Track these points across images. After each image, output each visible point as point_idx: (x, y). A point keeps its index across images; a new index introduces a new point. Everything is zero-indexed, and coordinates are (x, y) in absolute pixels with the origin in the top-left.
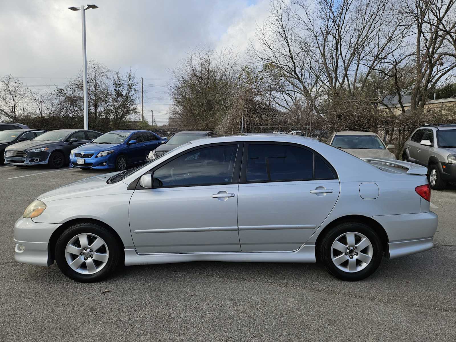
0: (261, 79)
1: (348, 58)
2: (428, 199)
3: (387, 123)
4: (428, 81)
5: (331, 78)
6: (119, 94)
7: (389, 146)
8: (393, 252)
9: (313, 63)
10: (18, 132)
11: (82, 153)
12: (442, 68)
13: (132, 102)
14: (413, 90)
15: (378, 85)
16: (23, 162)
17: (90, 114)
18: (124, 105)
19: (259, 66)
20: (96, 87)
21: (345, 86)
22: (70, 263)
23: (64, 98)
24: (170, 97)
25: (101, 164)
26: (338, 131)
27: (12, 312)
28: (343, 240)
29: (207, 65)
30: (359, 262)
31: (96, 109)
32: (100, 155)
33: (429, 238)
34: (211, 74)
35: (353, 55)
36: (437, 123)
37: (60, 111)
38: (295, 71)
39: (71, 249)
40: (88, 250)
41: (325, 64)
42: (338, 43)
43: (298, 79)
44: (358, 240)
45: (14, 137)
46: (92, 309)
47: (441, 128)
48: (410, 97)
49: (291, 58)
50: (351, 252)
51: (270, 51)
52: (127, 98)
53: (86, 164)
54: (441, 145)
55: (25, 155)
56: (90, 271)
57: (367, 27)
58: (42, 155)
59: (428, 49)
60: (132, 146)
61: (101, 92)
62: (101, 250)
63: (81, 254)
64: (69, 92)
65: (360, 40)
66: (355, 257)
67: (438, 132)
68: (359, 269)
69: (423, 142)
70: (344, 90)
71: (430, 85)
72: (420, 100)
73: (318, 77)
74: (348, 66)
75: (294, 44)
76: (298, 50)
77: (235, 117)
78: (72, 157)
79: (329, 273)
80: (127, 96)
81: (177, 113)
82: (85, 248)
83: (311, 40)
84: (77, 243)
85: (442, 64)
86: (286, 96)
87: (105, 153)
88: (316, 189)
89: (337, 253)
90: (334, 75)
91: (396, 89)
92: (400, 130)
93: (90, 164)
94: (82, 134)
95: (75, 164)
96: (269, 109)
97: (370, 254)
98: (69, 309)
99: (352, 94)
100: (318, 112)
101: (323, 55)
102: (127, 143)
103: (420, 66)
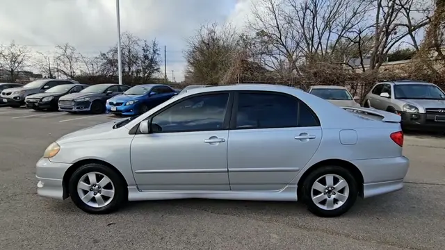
0: (254, 44)
1: (322, 28)
2: (401, 144)
3: (352, 79)
4: (385, 47)
5: (308, 44)
6: (146, 57)
7: (355, 97)
8: (368, 193)
9: (295, 33)
10: (70, 86)
11: (115, 103)
12: (395, 36)
13: (156, 63)
14: (372, 54)
15: (344, 51)
16: (72, 109)
17: (123, 72)
18: (150, 66)
19: (253, 34)
20: (129, 52)
21: (319, 52)
22: (82, 197)
23: (106, 61)
24: (185, 60)
25: (128, 111)
26: (314, 85)
27: (25, 243)
28: (323, 182)
29: (213, 34)
30: (336, 201)
31: (130, 69)
32: (128, 104)
33: (400, 180)
34: (216, 41)
35: (326, 26)
36: (393, 79)
37: (104, 70)
38: (280, 39)
39: (82, 185)
40: (97, 186)
41: (304, 33)
42: (314, 17)
43: (283, 45)
44: (336, 181)
45: (67, 90)
46: (96, 241)
47: (397, 83)
48: (369, 60)
49: (278, 28)
50: (329, 192)
51: (261, 23)
52: (152, 61)
53: (117, 111)
54: (398, 96)
55: (73, 104)
56: (99, 205)
57: (338, 4)
58: (86, 104)
59: (386, 20)
60: (152, 97)
61: (133, 56)
62: (108, 187)
63: (90, 190)
64: (110, 56)
65: (332, 14)
66: (333, 196)
67: (395, 86)
68: (336, 206)
69: (382, 94)
70: (318, 54)
71: (385, 50)
72: (377, 62)
73: (298, 44)
74: (322, 34)
75: (281, 18)
76: (283, 22)
77: (233, 74)
78: (107, 106)
79: (309, 210)
80: (152, 59)
81: (190, 72)
82: (95, 185)
83: (293, 15)
84: (87, 180)
85: (395, 33)
86: (273, 59)
87: (131, 103)
88: (300, 135)
89: (317, 192)
90: (310, 43)
91: (360, 53)
92: (362, 86)
93: (121, 111)
94: (116, 88)
95: (110, 110)
96: (260, 68)
97: (346, 194)
98: (76, 241)
99: (325, 58)
100: (298, 71)
101: (303, 26)
102: (149, 94)
103: (378, 34)
